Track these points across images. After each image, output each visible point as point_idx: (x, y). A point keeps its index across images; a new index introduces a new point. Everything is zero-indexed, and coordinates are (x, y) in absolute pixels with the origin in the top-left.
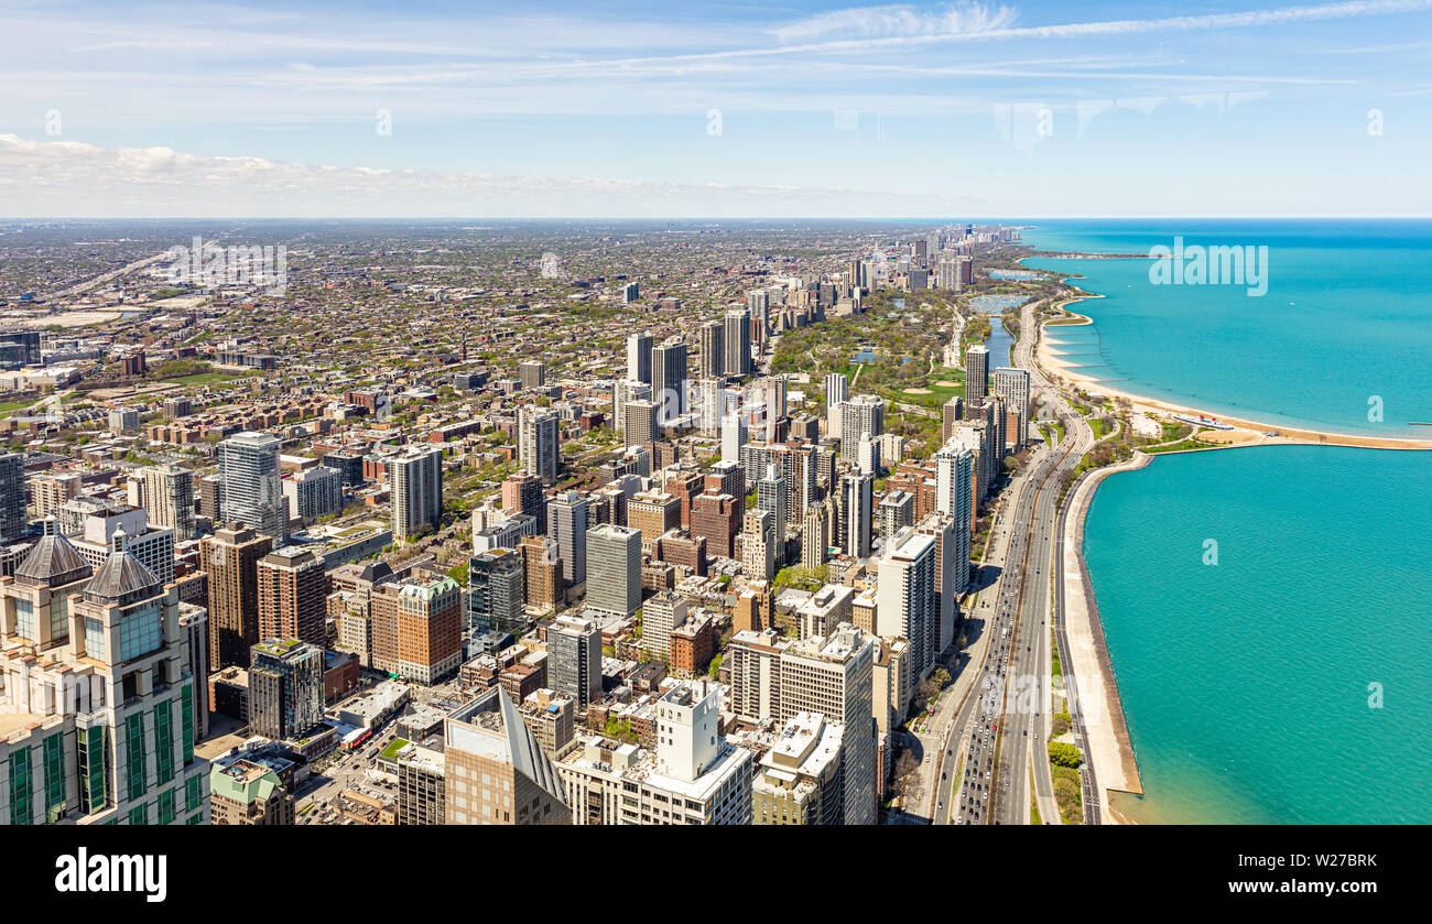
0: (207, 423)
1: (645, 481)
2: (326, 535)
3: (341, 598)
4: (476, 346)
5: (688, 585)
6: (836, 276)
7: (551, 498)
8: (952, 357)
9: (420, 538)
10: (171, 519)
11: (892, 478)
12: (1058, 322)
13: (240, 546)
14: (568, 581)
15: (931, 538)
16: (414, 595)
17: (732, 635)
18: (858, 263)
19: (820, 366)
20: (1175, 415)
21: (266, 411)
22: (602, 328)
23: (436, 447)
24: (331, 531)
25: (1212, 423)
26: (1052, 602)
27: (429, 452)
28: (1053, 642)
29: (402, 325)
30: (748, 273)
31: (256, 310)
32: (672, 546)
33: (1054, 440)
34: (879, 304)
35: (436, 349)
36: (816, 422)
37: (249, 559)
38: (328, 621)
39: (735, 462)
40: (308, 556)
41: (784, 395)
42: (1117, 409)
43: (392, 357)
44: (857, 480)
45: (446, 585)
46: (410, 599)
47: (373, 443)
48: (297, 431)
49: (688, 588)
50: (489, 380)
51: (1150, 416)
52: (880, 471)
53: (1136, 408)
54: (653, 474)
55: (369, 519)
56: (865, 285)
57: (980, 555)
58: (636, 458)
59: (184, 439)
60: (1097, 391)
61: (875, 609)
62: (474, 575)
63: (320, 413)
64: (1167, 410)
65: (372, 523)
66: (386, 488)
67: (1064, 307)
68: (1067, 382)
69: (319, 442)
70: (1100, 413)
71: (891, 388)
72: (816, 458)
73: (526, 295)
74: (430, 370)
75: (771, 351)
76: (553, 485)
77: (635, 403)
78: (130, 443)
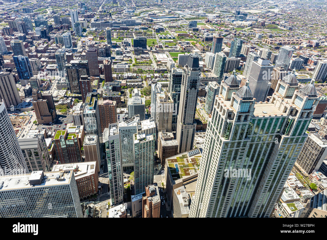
0: (275, 41)
13: (281, 72)
21: (288, 41)
31: (291, 14)
47: (312, 55)
48: (294, 47)
55: (306, 74)
59: (269, 43)
63: (300, 44)
69: (299, 51)
78: (259, 41)
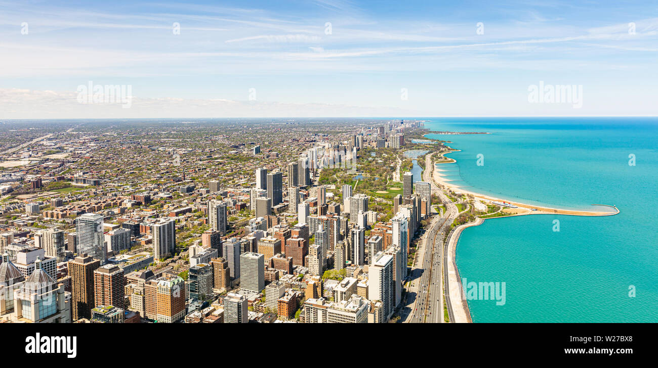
0: (70, 210)
1: (265, 232)
2: (124, 259)
3: (131, 287)
4: (189, 174)
5: (285, 278)
6: (346, 142)
7: (224, 241)
8: (397, 177)
9: (165, 259)
10: (54, 253)
11: (373, 230)
12: (442, 162)
13: (86, 264)
14: (232, 278)
15: (391, 256)
16: (164, 285)
17: (305, 301)
18: (355, 136)
19: (340, 182)
20: (492, 201)
21: (96, 204)
22: (244, 165)
23: (173, 219)
24: (126, 257)
25: (508, 205)
26: (443, 284)
27: (169, 221)
28: (444, 301)
29: (156, 165)
30: (307, 141)
31: (91, 159)
32: (278, 262)
33: (441, 213)
34: (365, 154)
35: (171, 175)
36: (339, 206)
37: (90, 270)
38: (126, 297)
39: (304, 224)
40: (117, 268)
41: (325, 195)
42: (468, 199)
43: (152, 179)
44: (358, 231)
45: (178, 280)
46: (163, 287)
47: (144, 218)
48: (110, 213)
49: (285, 280)
50: (195, 189)
51: (482, 202)
52: (367, 227)
53: (476, 199)
54: (268, 230)
55: (143, 251)
56: (358, 146)
57: (412, 263)
58: (261, 223)
59: (60, 217)
60: (459, 191)
61: (367, 288)
62: (191, 276)
63: (120, 204)
64: (489, 199)
65: (144, 253)
66: (150, 237)
67: (444, 155)
68: (446, 188)
69: (120, 217)
70: (461, 201)
71: (371, 191)
72: (339, 222)
73: (211, 152)
74: (169, 185)
75: (318, 175)
76: (224, 235)
77: (260, 198)
78: (35, 218)
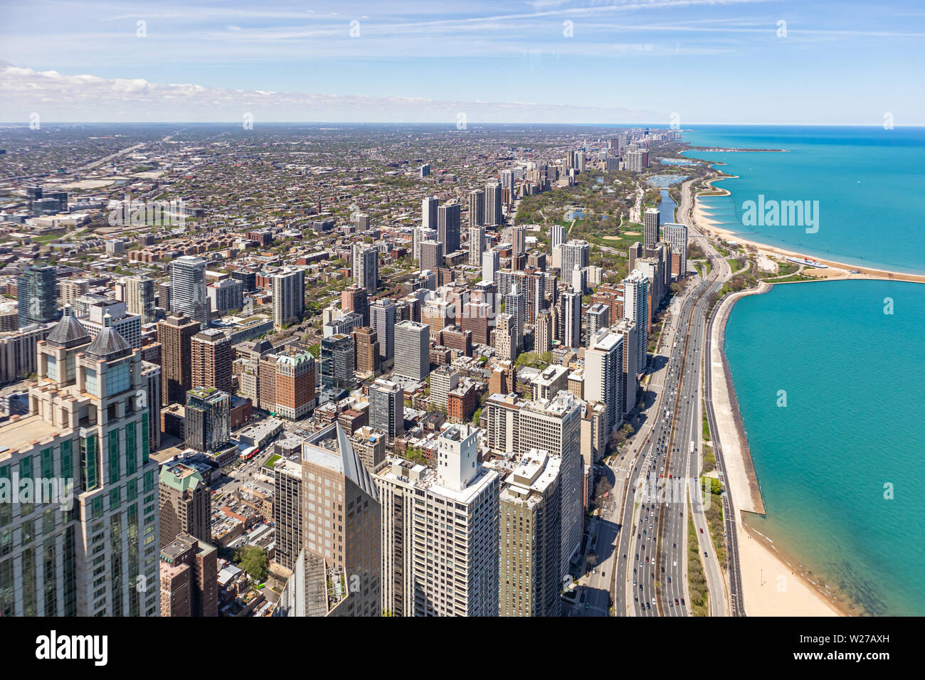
0: (163, 250)
1: (432, 293)
2: (233, 322)
3: (241, 363)
4: (327, 204)
5: (459, 362)
6: (558, 161)
7: (373, 302)
8: (635, 215)
9: (290, 326)
10: (140, 309)
11: (594, 295)
12: (707, 194)
13: (181, 327)
14: (382, 356)
15: (620, 336)
16: (286, 363)
17: (488, 396)
18: (573, 153)
19: (547, 220)
20: (787, 257)
21: (198, 243)
22: (406, 193)
23: (301, 268)
24: (236, 320)
25: (813, 264)
26: (703, 381)
27: (296, 271)
28: (703, 409)
29: (281, 189)
30: (501, 159)
31: (194, 180)
32: (449, 336)
33: (704, 272)
34: (587, 180)
35: (302, 205)
36: (545, 256)
37: (187, 334)
38: (234, 377)
39: (491, 282)
40: (222, 335)
41: (524, 239)
42: (748, 253)
43: (275, 210)
44: (571, 295)
45: (306, 357)
46: (284, 365)
47: (262, 265)
48: (216, 256)
49: (460, 364)
50: (334, 225)
51: (770, 258)
52: (586, 290)
53: (760, 252)
54: (437, 289)
55: (259, 313)
56: (577, 167)
57: (654, 348)
58: (427, 278)
59: (150, 260)
60: (733, 240)
61: (583, 383)
62: (323, 351)
63: (231, 245)
64: (782, 254)
65: (261, 316)
66: (270, 294)
67: (711, 184)
68: (713, 234)
69: (229, 264)
70: (735, 255)
71: (594, 235)
72: (544, 281)
73: (359, 172)
74: (298, 219)
75: (515, 210)
76: (374, 294)
77: (426, 242)
78: (118, 261)
